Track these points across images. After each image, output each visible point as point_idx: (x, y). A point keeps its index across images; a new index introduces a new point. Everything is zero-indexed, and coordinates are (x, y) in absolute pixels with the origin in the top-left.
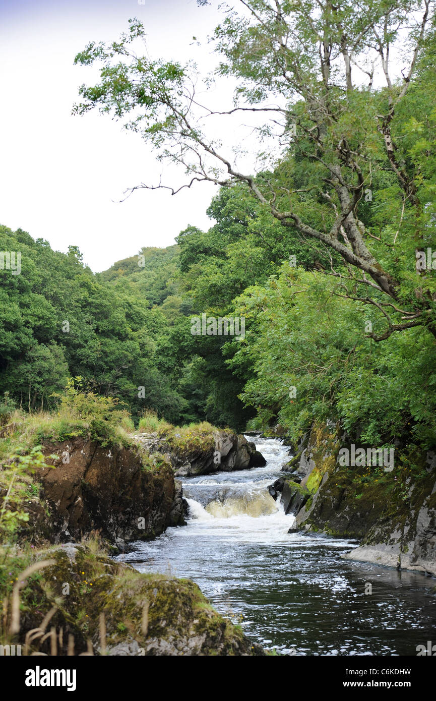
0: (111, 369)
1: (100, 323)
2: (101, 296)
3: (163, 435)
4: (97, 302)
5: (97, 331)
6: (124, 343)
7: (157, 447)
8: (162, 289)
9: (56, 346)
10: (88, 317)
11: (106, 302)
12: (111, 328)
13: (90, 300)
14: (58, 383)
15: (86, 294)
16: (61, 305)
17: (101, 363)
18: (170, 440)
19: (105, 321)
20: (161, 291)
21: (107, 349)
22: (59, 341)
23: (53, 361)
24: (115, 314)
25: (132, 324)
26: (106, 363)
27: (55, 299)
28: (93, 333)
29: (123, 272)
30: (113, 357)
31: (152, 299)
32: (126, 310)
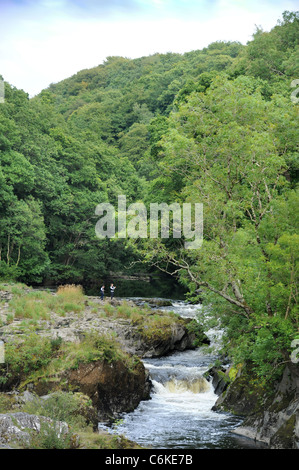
0: (82, 219)
1: (72, 175)
2: (74, 150)
3: (135, 324)
4: (70, 155)
5: (69, 182)
6: (93, 194)
7: (132, 335)
8: (129, 112)
9: (33, 202)
10: (62, 169)
11: (78, 156)
12: (82, 180)
13: (64, 153)
14: (35, 235)
15: (60, 147)
16: (38, 160)
17: (73, 214)
18: (141, 330)
19: (77, 172)
20: (127, 115)
21: (79, 202)
22: (36, 196)
23: (31, 216)
24: (87, 167)
25: (102, 173)
26: (77, 214)
27: (32, 155)
28: (66, 185)
29: (86, 84)
30: (84, 208)
31: (117, 123)
32: (96, 161)
